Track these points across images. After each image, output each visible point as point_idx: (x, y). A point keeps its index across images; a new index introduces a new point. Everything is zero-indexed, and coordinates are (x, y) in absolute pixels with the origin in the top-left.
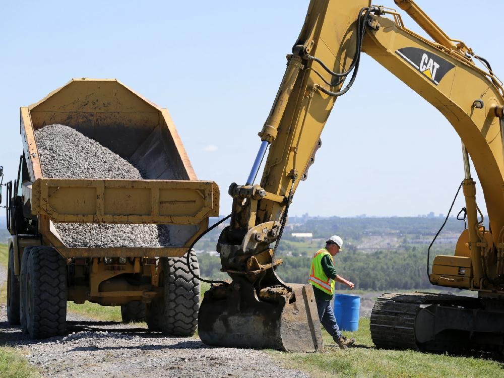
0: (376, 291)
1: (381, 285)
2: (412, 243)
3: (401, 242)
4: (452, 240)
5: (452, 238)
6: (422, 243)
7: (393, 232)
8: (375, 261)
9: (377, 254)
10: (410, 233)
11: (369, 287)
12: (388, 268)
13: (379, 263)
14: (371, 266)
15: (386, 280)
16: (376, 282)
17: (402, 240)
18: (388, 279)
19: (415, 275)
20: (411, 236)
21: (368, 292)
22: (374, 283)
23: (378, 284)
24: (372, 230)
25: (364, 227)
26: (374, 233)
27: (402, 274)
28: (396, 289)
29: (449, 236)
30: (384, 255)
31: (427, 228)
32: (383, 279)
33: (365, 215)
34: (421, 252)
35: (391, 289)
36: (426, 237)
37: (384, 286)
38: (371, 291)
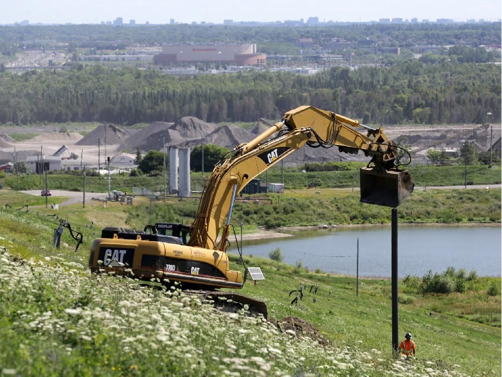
0: (17, 125)
1: (25, 117)
2: (85, 60)
3: (70, 58)
4: (139, 56)
5: (141, 53)
6: (98, 59)
7: (61, 44)
8: (20, 84)
9: (27, 76)
10: (83, 46)
11: (9, 120)
12: (36, 93)
13: (26, 87)
14: (14, 91)
15: (32, 110)
16: (18, 113)
17: (71, 55)
18: (35, 109)
19: (72, 103)
20: (84, 50)
21: (6, 126)
22: (15, 113)
23: (21, 115)
24: (30, 42)
25: (22, 39)
26: (33, 47)
27: (54, 102)
28: (46, 122)
29: (137, 49)
30: (37, 76)
31: (107, 40)
32: (28, 109)
33: (27, 21)
34: (89, 72)
35: (38, 122)
36: (105, 51)
37: (29, 118)
38: (11, 125)
